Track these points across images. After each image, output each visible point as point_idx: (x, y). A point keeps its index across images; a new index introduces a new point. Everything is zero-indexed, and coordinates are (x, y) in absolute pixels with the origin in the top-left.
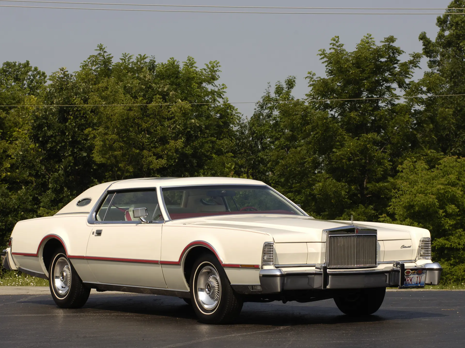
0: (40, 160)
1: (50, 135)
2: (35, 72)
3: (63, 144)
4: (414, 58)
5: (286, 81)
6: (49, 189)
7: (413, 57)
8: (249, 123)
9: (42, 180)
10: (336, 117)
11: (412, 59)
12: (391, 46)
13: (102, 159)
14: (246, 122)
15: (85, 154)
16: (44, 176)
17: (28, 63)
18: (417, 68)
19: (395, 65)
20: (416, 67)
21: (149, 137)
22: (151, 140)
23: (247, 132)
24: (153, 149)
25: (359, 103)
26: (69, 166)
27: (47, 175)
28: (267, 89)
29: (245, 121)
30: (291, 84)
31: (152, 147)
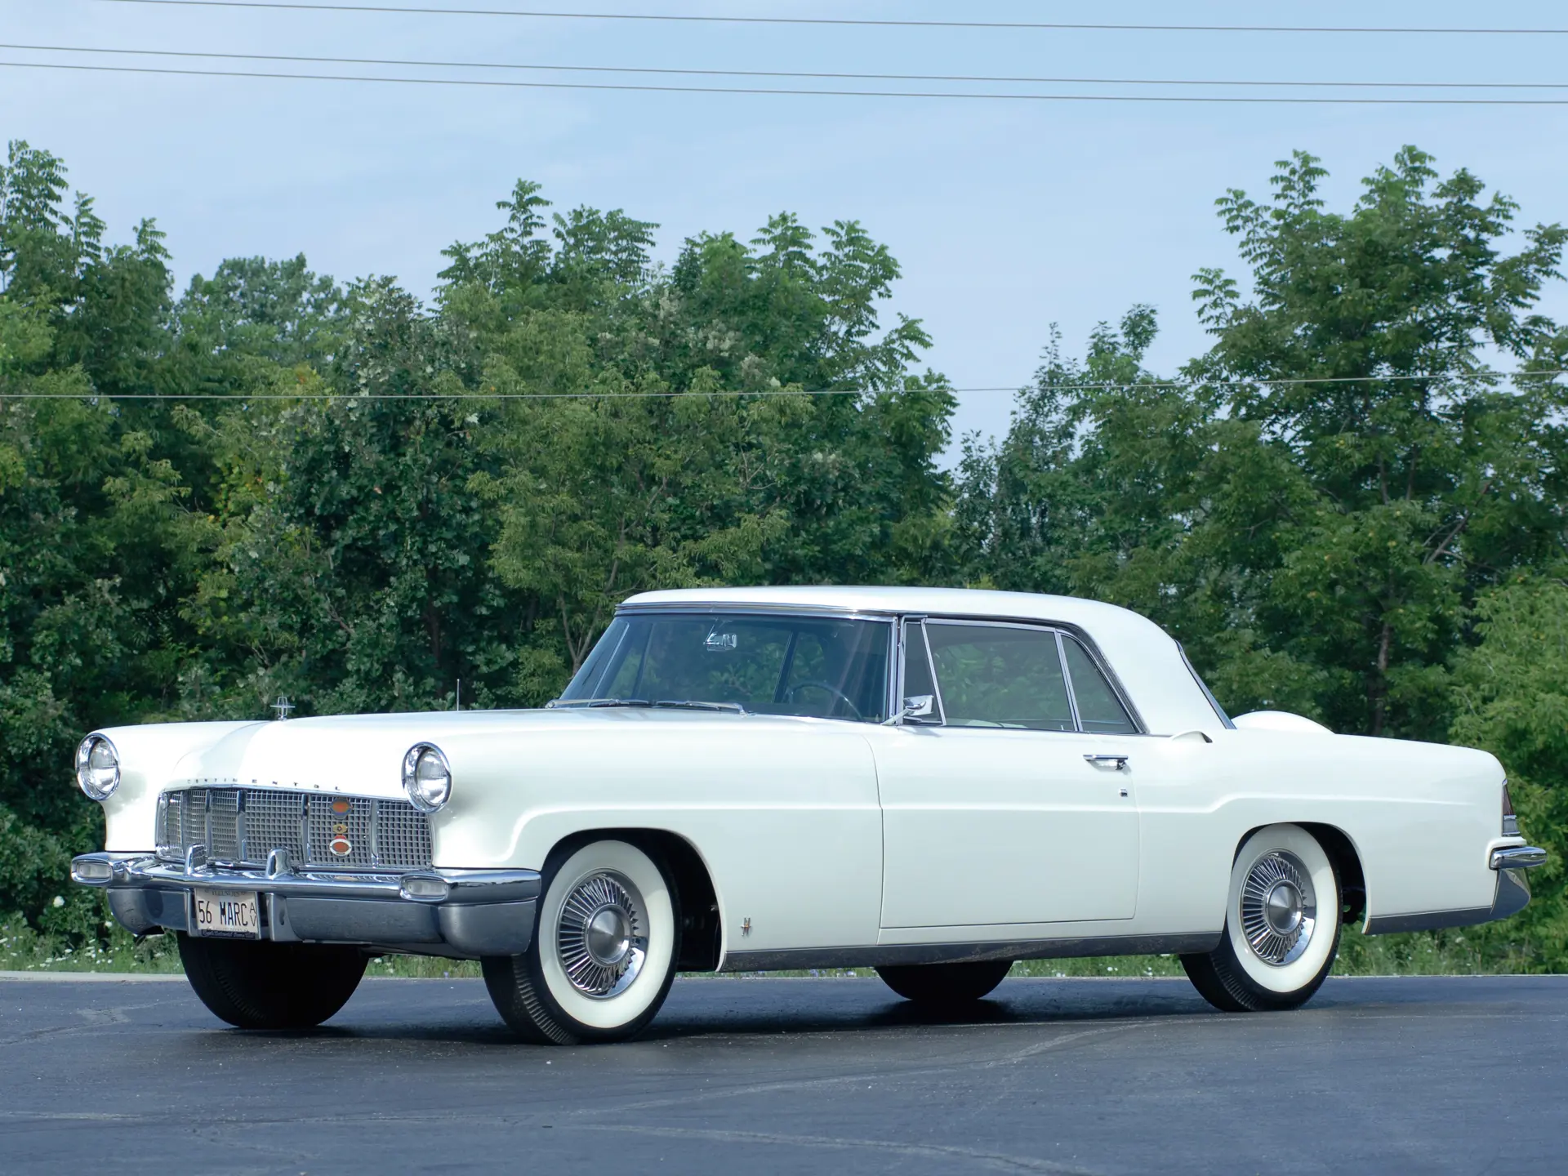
0: (316, 578)
1: (349, 497)
2: (322, 295)
3: (393, 527)
4: (1541, 243)
5: (1125, 324)
6: (347, 674)
7: (1537, 240)
8: (998, 459)
9: (324, 646)
10: (1286, 441)
11: (1533, 245)
12: (1468, 206)
13: (523, 574)
14: (991, 457)
15: (463, 560)
16: (329, 630)
17: (301, 262)
18: (1553, 278)
19: (1481, 271)
20: (1547, 274)
21: (677, 506)
22: (682, 513)
23: (994, 489)
24: (689, 544)
25: (1362, 394)
26: (413, 599)
27: (342, 628)
28: (1050, 345)
29: (985, 455)
30: (1141, 328)
31: (685, 537)
